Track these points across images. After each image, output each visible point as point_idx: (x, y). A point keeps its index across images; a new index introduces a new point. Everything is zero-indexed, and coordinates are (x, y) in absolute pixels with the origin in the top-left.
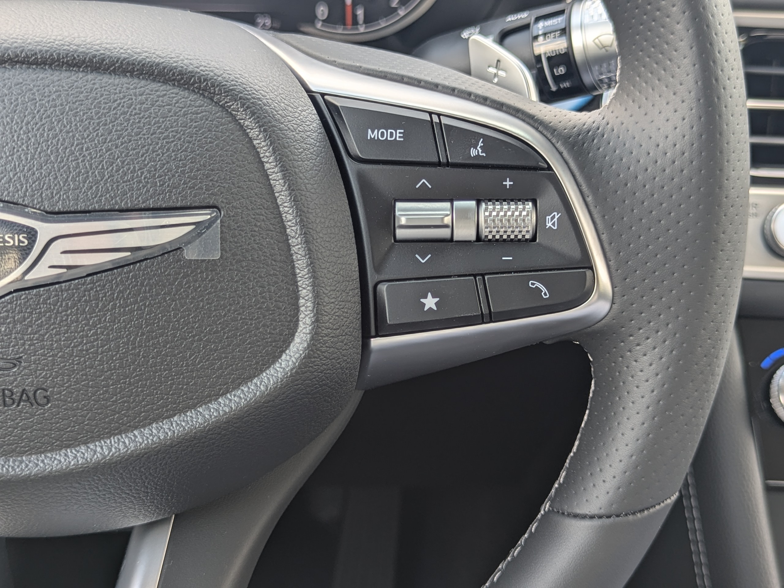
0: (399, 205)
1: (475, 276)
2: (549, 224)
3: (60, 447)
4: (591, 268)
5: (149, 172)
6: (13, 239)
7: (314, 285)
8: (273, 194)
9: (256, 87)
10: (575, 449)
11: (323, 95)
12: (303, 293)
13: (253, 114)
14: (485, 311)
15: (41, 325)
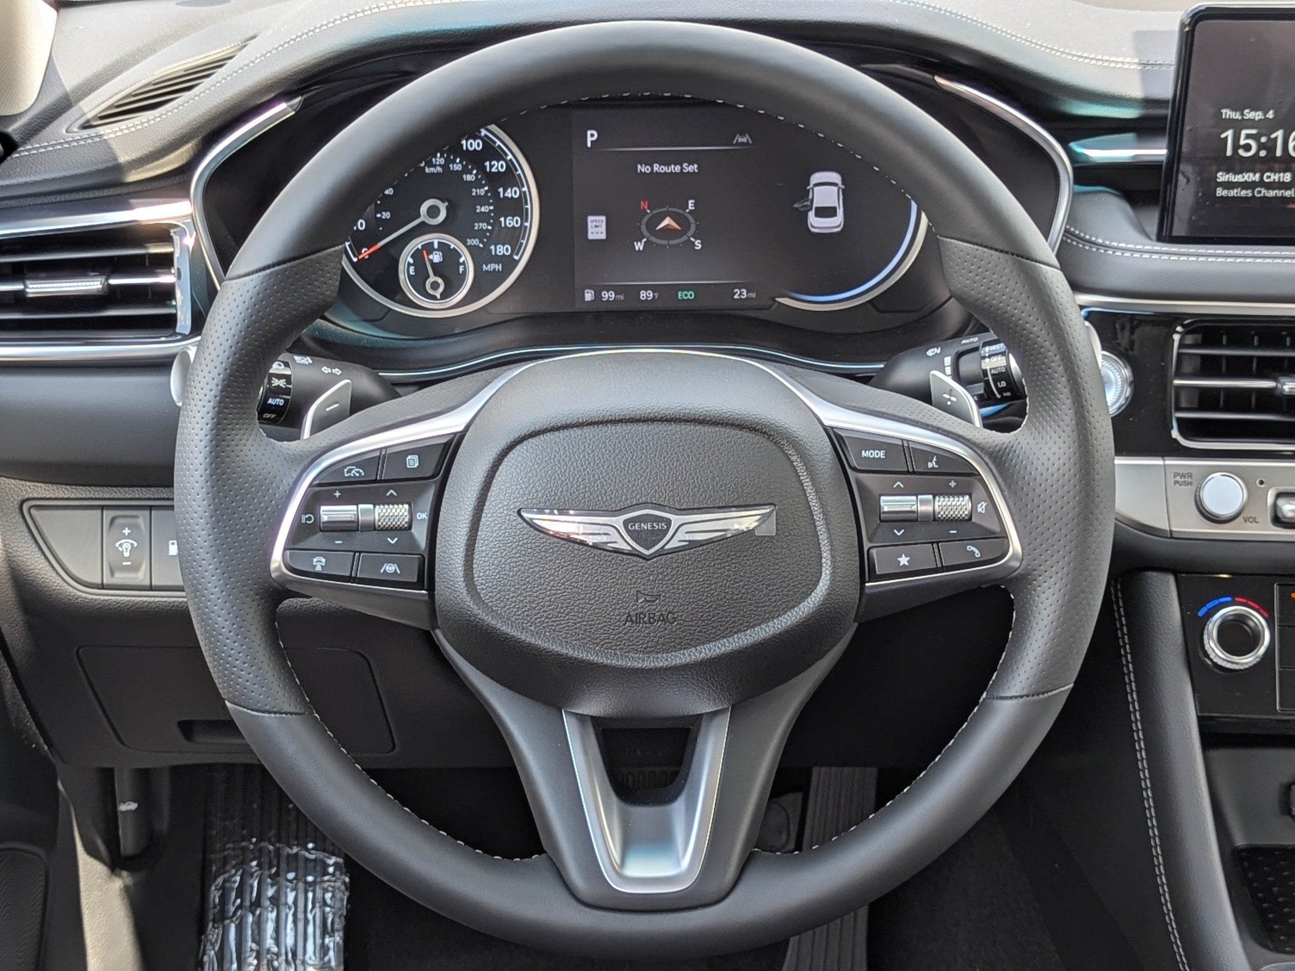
0: (883, 498)
1: (932, 543)
2: (980, 510)
3: (680, 649)
4: (1007, 537)
5: (735, 485)
6: (658, 525)
7: (831, 550)
8: (805, 495)
9: (794, 429)
10: (1003, 658)
11: (832, 428)
12: (825, 555)
13: (793, 447)
14: (939, 565)
15: (673, 576)
